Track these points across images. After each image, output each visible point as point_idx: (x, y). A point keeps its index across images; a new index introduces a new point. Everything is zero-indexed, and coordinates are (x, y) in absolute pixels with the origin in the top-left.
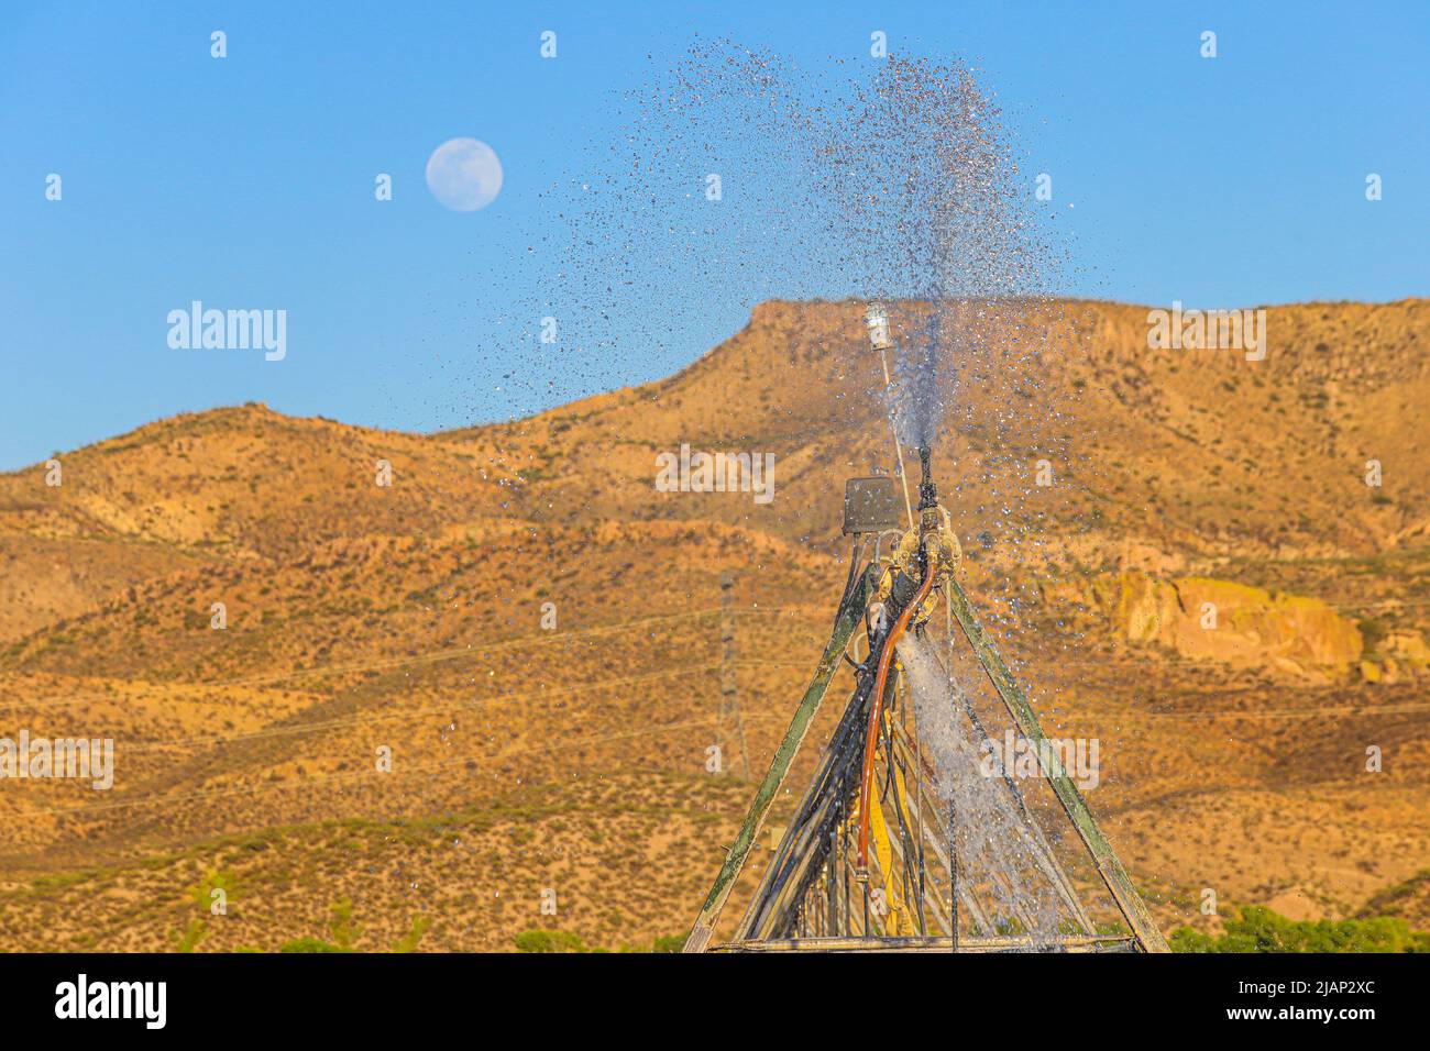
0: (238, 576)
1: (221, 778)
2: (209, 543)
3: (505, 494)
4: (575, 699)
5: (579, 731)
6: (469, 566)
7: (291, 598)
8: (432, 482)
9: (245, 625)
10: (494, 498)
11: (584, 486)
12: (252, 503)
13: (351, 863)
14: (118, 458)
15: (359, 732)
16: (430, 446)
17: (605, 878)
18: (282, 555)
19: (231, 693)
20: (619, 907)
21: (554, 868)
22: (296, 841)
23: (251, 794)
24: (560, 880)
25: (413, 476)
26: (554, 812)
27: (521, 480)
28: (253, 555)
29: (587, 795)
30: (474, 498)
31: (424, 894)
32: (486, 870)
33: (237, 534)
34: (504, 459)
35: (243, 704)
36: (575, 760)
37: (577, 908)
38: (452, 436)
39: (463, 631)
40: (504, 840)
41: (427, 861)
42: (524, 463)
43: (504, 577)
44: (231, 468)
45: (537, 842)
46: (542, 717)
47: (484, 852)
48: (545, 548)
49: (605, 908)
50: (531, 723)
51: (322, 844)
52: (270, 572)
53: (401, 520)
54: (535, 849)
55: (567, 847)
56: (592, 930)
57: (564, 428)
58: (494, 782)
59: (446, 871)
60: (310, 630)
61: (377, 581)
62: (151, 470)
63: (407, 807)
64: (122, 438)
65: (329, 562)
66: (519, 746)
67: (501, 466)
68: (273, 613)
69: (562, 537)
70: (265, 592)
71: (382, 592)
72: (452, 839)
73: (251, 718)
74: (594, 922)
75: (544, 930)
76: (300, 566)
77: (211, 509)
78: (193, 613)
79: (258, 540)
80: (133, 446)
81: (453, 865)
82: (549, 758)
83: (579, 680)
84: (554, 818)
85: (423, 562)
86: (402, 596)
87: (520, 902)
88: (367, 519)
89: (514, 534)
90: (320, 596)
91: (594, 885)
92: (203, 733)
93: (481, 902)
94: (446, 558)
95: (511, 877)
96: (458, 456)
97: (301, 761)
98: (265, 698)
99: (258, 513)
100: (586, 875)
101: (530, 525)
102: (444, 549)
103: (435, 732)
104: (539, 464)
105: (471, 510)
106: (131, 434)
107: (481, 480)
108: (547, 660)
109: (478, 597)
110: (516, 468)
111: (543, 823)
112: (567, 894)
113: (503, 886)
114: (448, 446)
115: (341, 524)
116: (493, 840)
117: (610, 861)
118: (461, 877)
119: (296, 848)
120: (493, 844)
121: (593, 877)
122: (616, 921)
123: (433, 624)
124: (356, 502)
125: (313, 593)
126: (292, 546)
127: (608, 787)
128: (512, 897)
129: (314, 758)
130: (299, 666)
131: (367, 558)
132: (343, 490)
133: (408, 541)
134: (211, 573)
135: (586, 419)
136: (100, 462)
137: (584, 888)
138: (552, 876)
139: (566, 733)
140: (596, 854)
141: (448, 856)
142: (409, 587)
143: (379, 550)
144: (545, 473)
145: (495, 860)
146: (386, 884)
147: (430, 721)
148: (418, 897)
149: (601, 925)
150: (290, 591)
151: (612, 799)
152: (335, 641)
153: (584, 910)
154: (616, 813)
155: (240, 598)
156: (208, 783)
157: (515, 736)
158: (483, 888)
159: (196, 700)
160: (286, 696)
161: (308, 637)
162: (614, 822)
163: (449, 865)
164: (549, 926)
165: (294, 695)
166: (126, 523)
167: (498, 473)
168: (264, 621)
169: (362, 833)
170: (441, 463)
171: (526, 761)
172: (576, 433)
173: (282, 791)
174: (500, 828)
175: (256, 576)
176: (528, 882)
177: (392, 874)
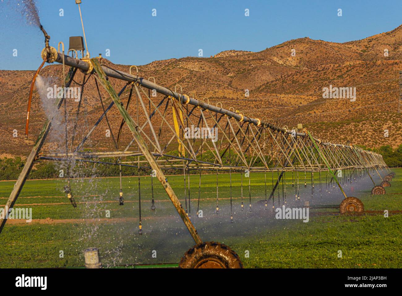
0: (303, 73)
1: (299, 114)
2: (297, 66)
3: (358, 55)
4: (371, 97)
5: (372, 104)
6: (350, 70)
7: (313, 77)
8: (343, 53)
9: (304, 83)
10: (356, 56)
11: (375, 53)
12: (306, 58)
13: (322, 131)
14: (279, 49)
15: (327, 104)
16: (343, 45)
17: (374, 134)
18: (312, 68)
19: (301, 97)
20: (377, 140)
21: (363, 132)
22: (310, 127)
23: (305, 117)
24: (364, 134)
25: (339, 52)
26: (363, 121)
27: (361, 52)
28: (306, 68)
29: (371, 117)
30: (352, 56)
31: (336, 137)
32: (349, 132)
33: (303, 64)
34: (358, 48)
35: (304, 99)
36: (371, 110)
37: (368, 140)
38: (347, 43)
39: (349, 84)
40: (353, 126)
41: (337, 131)
42: (362, 49)
43: (357, 72)
44: (302, 51)
45: (360, 127)
46: (364, 101)
47: (349, 129)
48: (366, 66)
49: (374, 140)
50: (362, 102)
51: (316, 127)
52: (309, 72)
53: (337, 61)
54: (359, 128)
55: (366, 128)
56: (371, 144)
57: (371, 41)
58: (355, 114)
59: (341, 133)
60: (317, 84)
61: (331, 74)
62: (286, 51)
63: (337, 120)
64: (280, 45)
65: (321, 70)
66: (360, 107)
67: (357, 49)
68: (310, 80)
69: (369, 64)
70: (308, 76)
71: (332, 76)
72: (343, 126)
73: (305, 102)
74: (371, 143)
75: (361, 145)
76: (315, 71)
77: (298, 59)
78: (294, 80)
79: (307, 65)
80: (282, 47)
81: (342, 131)
82: (366, 109)
83: (372, 93)
84: (363, 122)
85: (340, 70)
86: (336, 76)
87: (356, 139)
88: (330, 61)
89: (359, 63)
90: (319, 77)
91: (372, 135)
92: (296, 105)
93: (348, 139)
94: (345, 69)
95: (354, 134)
96: (348, 47)
97: (315, 110)
98: (308, 98)
99: (307, 60)
100: (370, 133)
101: (363, 61)
102: (345, 67)
103: (342, 104)
104: (365, 49)
105: (351, 59)
106: (282, 44)
107: (353, 52)
108: (365, 89)
109: (352, 76)
110: (360, 50)
111: (361, 123)
112: (366, 137)
113: (353, 136)
114: (346, 45)
115: (324, 62)
116: (351, 126)
117: (375, 130)
118: (344, 134)
119: (310, 128)
120: (351, 127)
121: (372, 134)
122: (376, 143)
123: (342, 82)
124: (327, 57)
125: (318, 76)
126: (314, 67)
127: (375, 115)
128: (355, 138)
129: (317, 110)
130: (315, 91)
131: (329, 69)
132: (325, 55)
133: (337, 65)
134: (297, 72)
135: (375, 39)
136: (276, 50)
137: (370, 136)
138: (363, 134)
139: (369, 104)
140: (372, 129)
141: (341, 130)
142: (337, 75)
143: (331, 67)
144: (367, 51)
145: (351, 130)
146: (328, 135)
147: (341, 102)
148: (335, 138)
149: (373, 144)
150: (313, 76)
151: (376, 118)
152: (322, 86)
153: (370, 141)
154: (376, 121)
155: (303, 77)
156: (296, 115)
157: (359, 105)
158: (348, 136)
159: (294, 98)
160: (312, 97)
161: (317, 85)
162: (376, 123)
163: (341, 131)
164: (362, 144)
165: (314, 97)
166: (281, 62)
167: (357, 51)
168: (308, 82)
169: (324, 125)
170: (345, 49)
171: (361, 110)
172: (373, 42)
173: (311, 117)
174: (352, 124)
175: (306, 73)
176: (358, 135)
177: (330, 133)
